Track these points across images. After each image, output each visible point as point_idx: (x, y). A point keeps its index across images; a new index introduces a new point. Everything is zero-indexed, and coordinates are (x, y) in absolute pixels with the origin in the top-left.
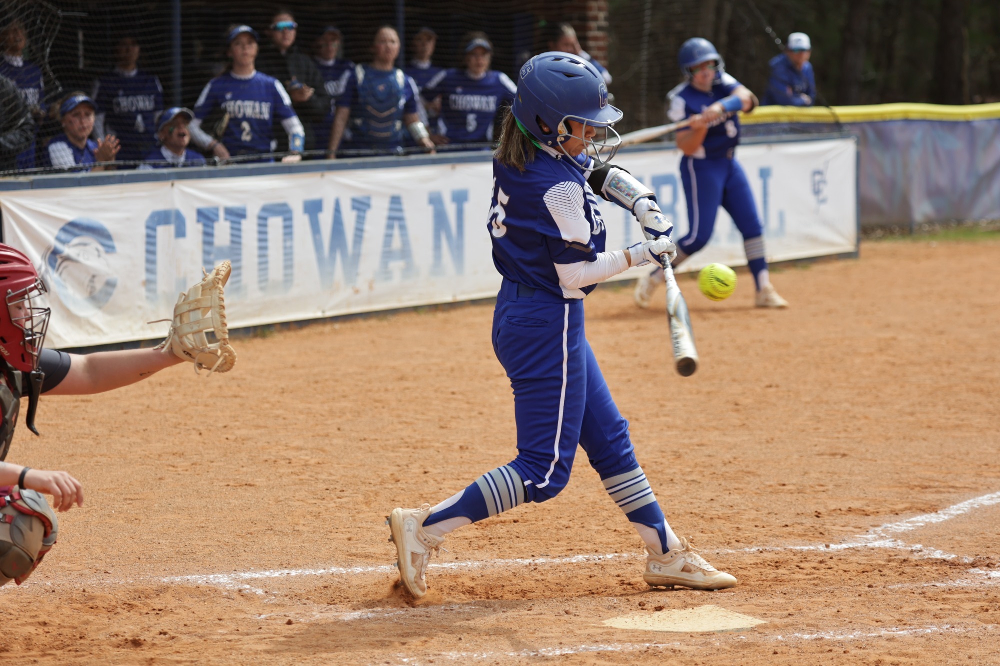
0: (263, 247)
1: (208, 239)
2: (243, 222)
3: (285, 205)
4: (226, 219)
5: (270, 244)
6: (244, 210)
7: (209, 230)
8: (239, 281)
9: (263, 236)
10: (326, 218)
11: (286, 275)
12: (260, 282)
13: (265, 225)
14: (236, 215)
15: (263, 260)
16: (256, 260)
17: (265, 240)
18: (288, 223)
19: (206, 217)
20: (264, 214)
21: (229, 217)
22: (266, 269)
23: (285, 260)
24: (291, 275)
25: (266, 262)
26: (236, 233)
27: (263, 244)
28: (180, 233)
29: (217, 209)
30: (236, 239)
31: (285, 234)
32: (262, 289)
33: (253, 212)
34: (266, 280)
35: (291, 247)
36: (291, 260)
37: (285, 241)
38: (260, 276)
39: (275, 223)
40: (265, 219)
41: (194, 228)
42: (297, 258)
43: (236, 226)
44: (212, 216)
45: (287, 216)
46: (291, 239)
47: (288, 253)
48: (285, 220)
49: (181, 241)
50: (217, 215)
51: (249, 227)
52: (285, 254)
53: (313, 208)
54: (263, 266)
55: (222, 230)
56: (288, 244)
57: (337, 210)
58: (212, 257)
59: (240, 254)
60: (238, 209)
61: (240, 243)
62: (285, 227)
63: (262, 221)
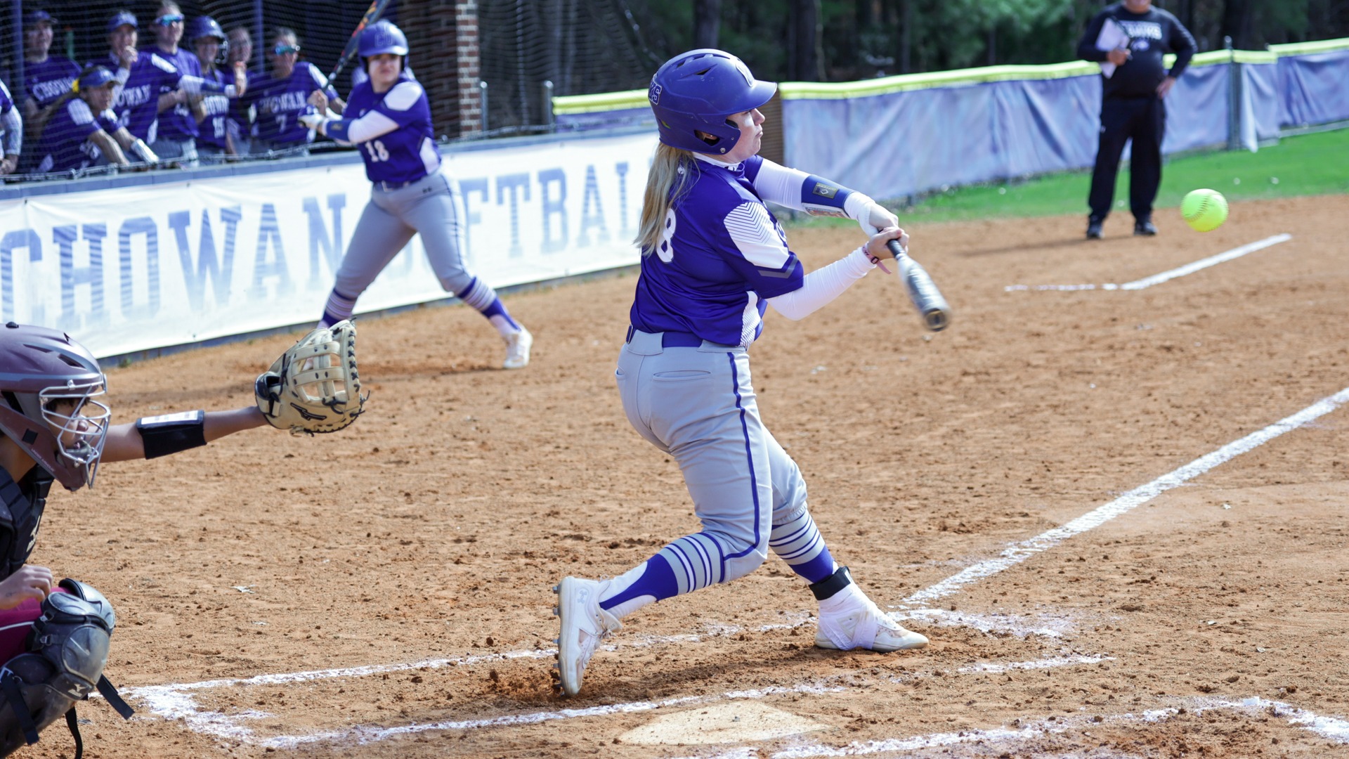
0: (126, 267)
1: (66, 260)
2: (103, 240)
3: (149, 219)
4: (85, 238)
5: (133, 263)
6: (104, 227)
7: (67, 251)
8: (100, 307)
9: (125, 255)
10: (194, 233)
11: (151, 297)
12: (124, 306)
13: (128, 243)
14: (96, 233)
15: (126, 281)
16: (118, 282)
17: (128, 259)
18: (152, 239)
19: (63, 236)
20: (126, 231)
21: (87, 235)
22: (130, 291)
23: (150, 281)
24: (158, 296)
25: (130, 284)
26: (96, 252)
27: (126, 264)
28: (36, 255)
29: (75, 227)
30: (96, 260)
31: (150, 252)
32: (125, 313)
33: (114, 228)
34: (130, 304)
35: (156, 266)
36: (157, 279)
37: (149, 259)
38: (123, 299)
39: (138, 242)
40: (127, 235)
41: (50, 250)
42: (163, 278)
43: (96, 245)
44: (69, 235)
45: (152, 231)
46: (157, 257)
47: (153, 274)
48: (149, 236)
49: (37, 264)
50: (75, 234)
51: (110, 245)
52: (150, 274)
53: (180, 221)
54: (127, 288)
55: (81, 249)
56: (153, 262)
57: (206, 222)
58: (71, 280)
59: (101, 276)
60: (99, 226)
61: (100, 264)
62: (149, 244)
63: (124, 235)
